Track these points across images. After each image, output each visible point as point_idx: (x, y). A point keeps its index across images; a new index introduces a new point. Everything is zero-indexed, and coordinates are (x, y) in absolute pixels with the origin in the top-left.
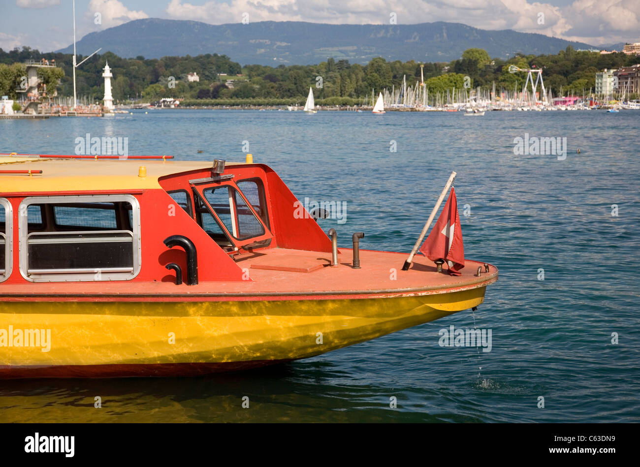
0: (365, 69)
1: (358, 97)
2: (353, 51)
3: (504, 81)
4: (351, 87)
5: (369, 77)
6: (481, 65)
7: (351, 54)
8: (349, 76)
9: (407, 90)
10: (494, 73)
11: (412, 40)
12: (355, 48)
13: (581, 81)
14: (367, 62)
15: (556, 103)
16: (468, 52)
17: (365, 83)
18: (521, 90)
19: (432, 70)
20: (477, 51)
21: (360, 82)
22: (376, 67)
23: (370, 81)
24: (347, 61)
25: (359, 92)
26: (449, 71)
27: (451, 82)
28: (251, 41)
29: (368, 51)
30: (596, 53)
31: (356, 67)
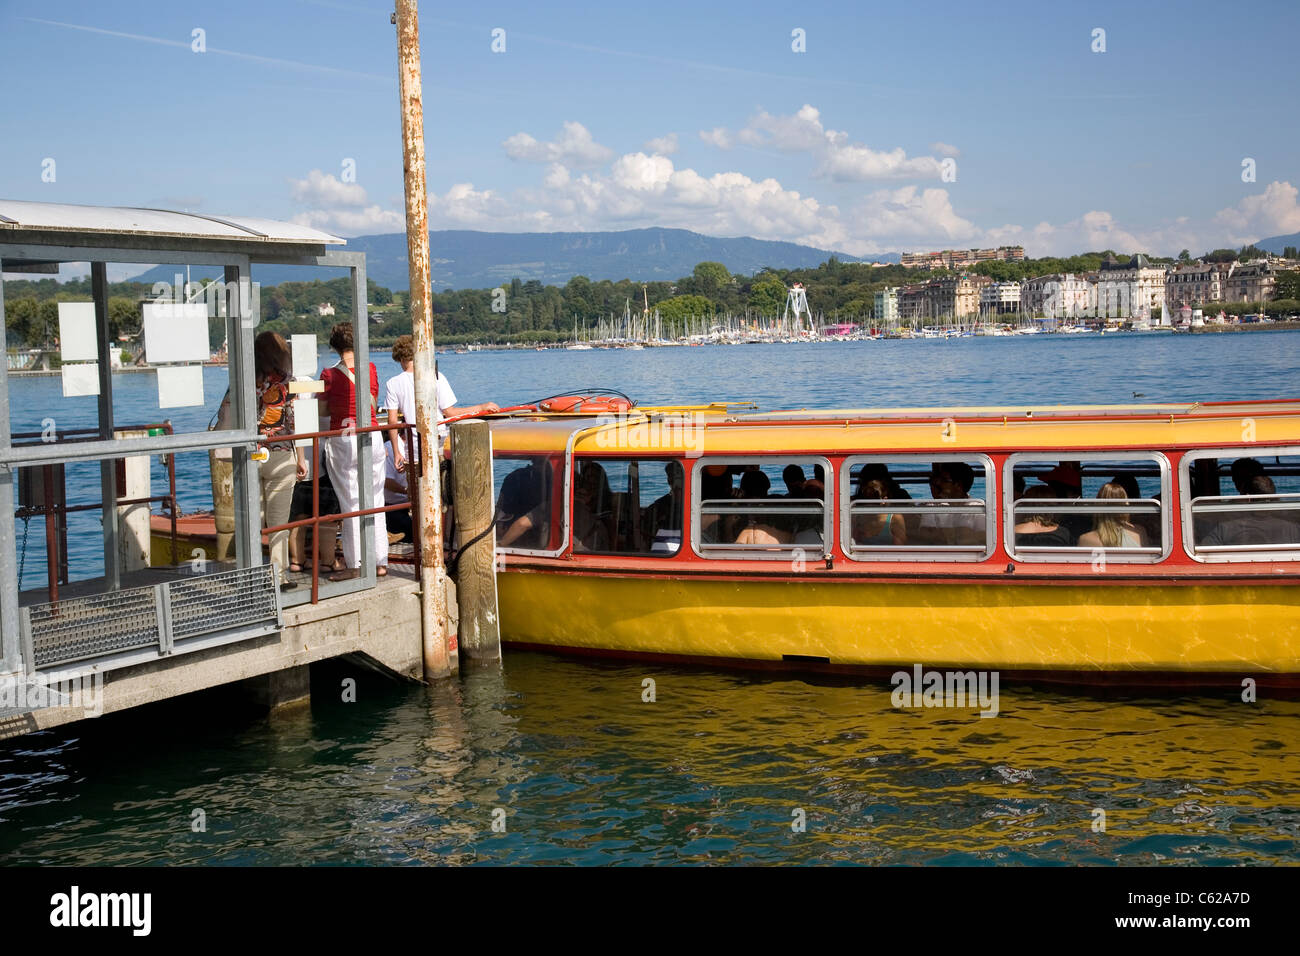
0: (563, 292)
1: (559, 330)
2: (539, 269)
3: (754, 304)
4: (547, 317)
5: (572, 302)
6: (720, 284)
7: (537, 272)
8: (544, 303)
9: (632, 319)
10: (740, 294)
11: (619, 253)
12: (543, 264)
13: (855, 302)
14: (565, 284)
15: (830, 332)
16: (700, 267)
17: (567, 310)
18: (781, 317)
19: (657, 292)
20: (712, 265)
21: (560, 311)
22: (579, 288)
23: (573, 309)
24: (538, 282)
25: (558, 324)
26: (677, 293)
27: (686, 307)
28: (400, 258)
29: (560, 268)
30: (866, 267)
31: (551, 289)
